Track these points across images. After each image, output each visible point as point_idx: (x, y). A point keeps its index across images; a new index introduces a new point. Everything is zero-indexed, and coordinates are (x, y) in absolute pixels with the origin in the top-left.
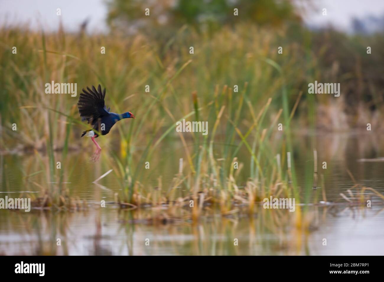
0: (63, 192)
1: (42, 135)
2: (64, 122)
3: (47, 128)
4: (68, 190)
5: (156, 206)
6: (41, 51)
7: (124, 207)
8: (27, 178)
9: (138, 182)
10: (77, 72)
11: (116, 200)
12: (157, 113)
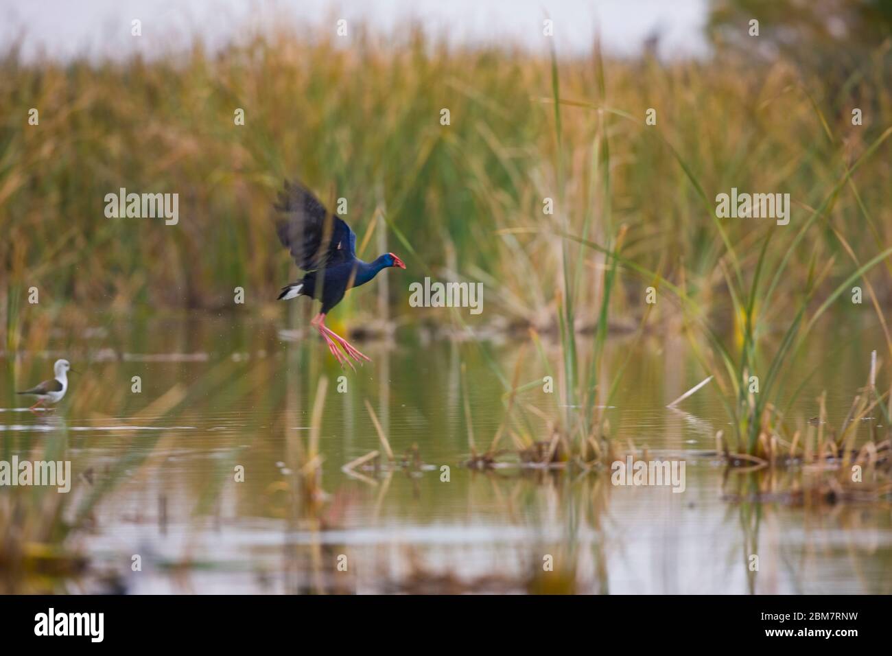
0: (596, 428)
1: (549, 297)
2: (600, 266)
3: (561, 280)
4: (607, 424)
5: (813, 463)
6: (547, 101)
7: (737, 463)
8: (513, 395)
9: (771, 406)
10: (634, 149)
11: (719, 449)
12: (819, 245)
